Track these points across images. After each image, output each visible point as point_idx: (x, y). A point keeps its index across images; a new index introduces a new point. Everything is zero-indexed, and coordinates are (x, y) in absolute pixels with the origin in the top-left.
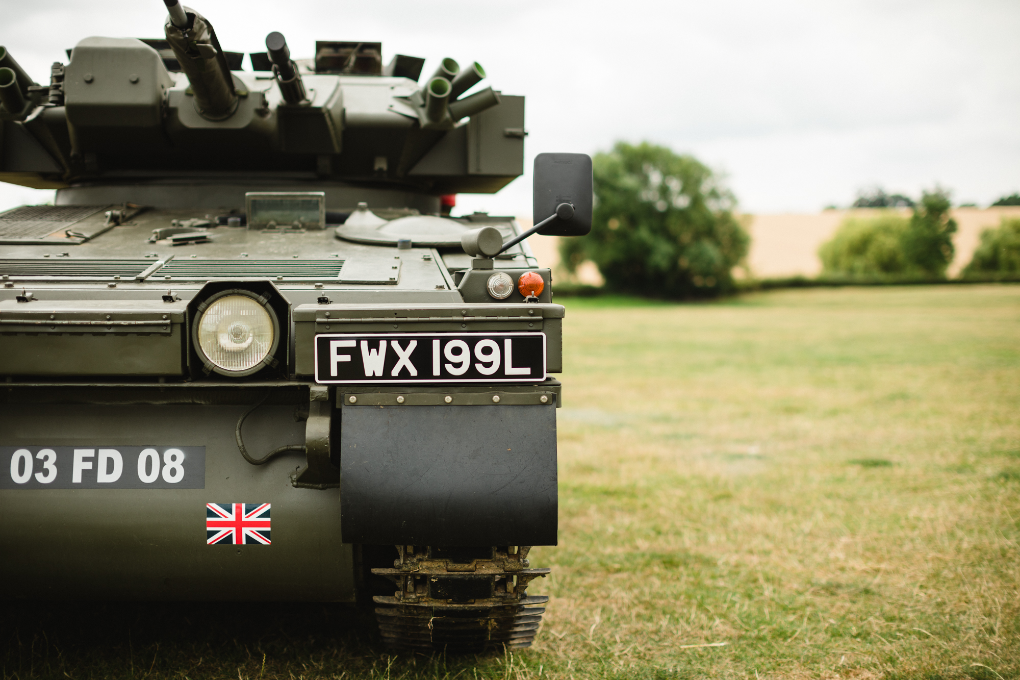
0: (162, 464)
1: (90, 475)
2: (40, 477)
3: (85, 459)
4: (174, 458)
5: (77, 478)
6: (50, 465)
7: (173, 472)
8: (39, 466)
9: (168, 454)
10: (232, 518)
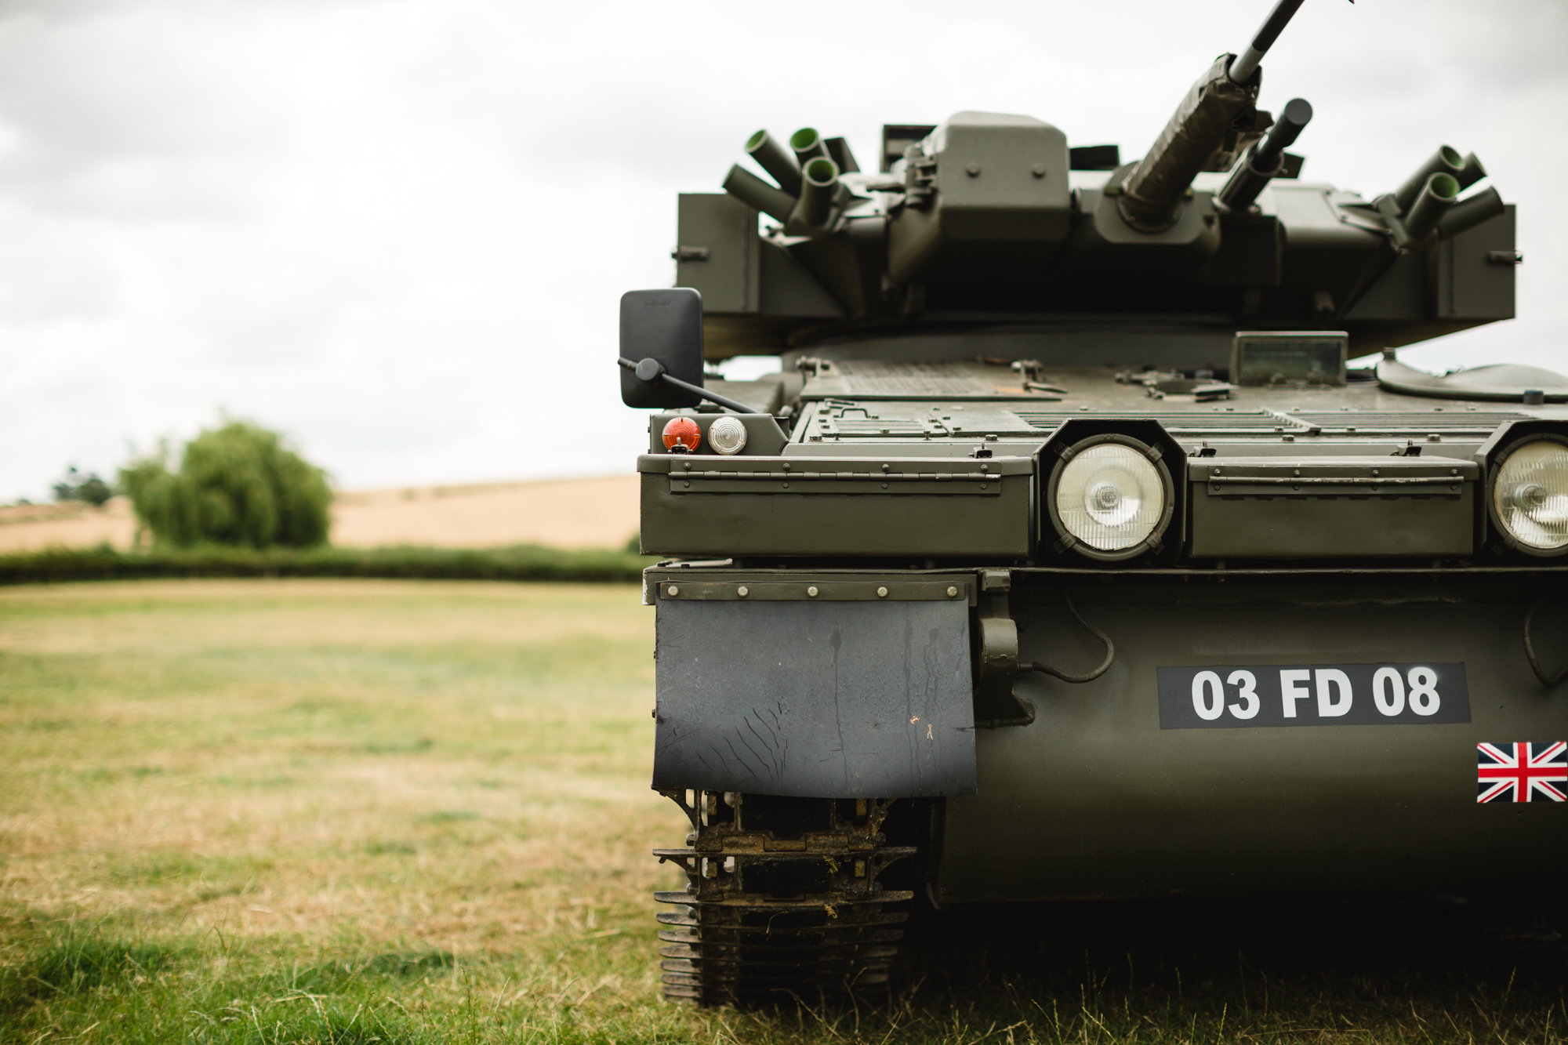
0: (1408, 689)
1: (1307, 707)
2: (1236, 710)
3: (1298, 684)
4: (1422, 680)
5: (1290, 711)
6: (1248, 692)
7: (1424, 700)
8: (1232, 694)
9: (1414, 674)
10: (1513, 763)
